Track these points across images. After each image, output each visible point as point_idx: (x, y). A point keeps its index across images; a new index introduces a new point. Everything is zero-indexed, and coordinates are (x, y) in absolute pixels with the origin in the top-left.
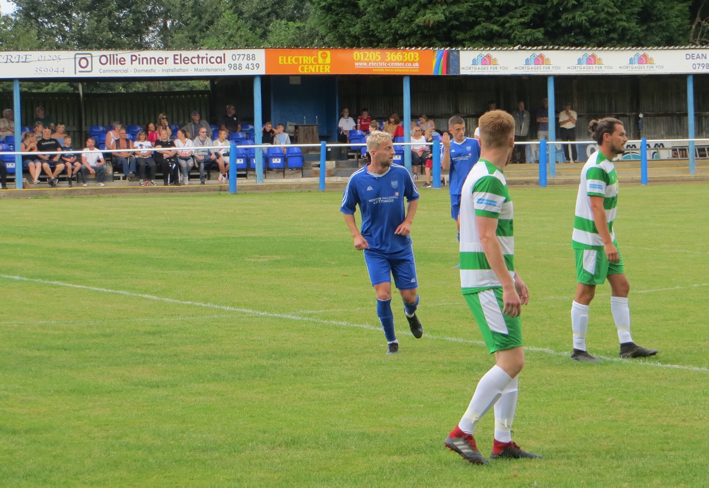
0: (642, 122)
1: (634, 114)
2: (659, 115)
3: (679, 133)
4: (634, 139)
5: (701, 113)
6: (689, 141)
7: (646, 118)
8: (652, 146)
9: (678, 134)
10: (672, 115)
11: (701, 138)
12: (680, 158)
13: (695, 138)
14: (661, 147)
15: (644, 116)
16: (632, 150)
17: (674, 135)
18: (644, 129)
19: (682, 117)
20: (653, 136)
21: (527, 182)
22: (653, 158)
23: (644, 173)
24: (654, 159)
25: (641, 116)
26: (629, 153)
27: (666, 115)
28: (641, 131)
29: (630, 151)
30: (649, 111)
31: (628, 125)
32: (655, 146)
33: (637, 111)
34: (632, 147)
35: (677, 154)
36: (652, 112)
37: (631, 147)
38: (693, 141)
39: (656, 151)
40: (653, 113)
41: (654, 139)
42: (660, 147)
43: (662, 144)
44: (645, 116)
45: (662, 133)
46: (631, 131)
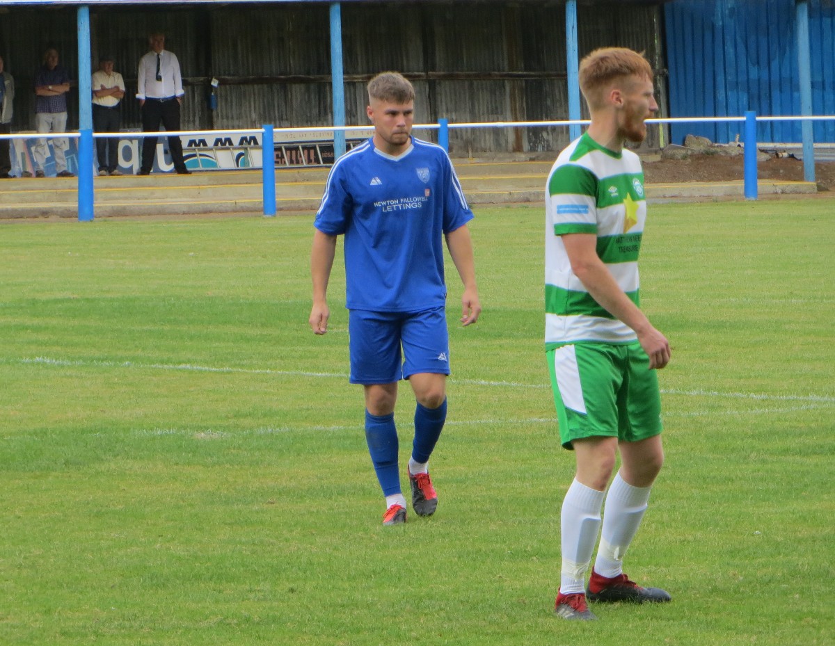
0: (216, 95)
1: (202, 79)
2: (246, 82)
3: (284, 117)
4: (202, 129)
5: (322, 76)
6: (335, 131)
7: (223, 87)
8: (236, 142)
9: (281, 119)
10: (269, 81)
11: (323, 126)
12: (305, 165)
13: (347, 124)
14: (252, 143)
15: (219, 84)
16: (199, 150)
17: (275, 121)
18: (219, 108)
19: (288, 86)
20: (236, 123)
21: (45, 213)
22: (238, 166)
23: (269, 193)
24: (240, 167)
25: (215, 83)
26: (195, 155)
27: (260, 80)
28: (214, 113)
29: (198, 153)
30: (229, 75)
31: (191, 100)
32: (241, 143)
33: (207, 75)
34: (199, 145)
35: (282, 157)
36: (234, 75)
37: (196, 145)
38: (344, 131)
39: (242, 151)
40: (236, 78)
41: (239, 128)
42: (249, 143)
43: (254, 139)
44: (221, 83)
45: (254, 116)
46: (197, 112)
